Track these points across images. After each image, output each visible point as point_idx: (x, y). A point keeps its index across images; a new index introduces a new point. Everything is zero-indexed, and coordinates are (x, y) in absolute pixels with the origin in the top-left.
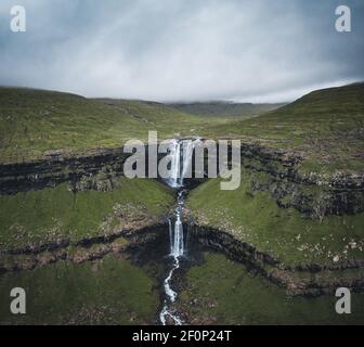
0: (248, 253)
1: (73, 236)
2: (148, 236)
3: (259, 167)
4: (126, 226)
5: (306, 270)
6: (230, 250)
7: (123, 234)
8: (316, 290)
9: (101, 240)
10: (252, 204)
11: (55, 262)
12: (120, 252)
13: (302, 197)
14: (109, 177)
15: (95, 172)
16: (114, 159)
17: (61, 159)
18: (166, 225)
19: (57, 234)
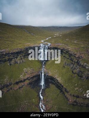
0: (61, 87)
1: (13, 81)
2: (35, 79)
3: (68, 57)
4: (28, 76)
5: (75, 97)
6: (57, 85)
7: (27, 79)
8: (76, 103)
9: (21, 81)
10: (64, 70)
11: (9, 91)
12: (27, 85)
13: (80, 71)
14: (21, 59)
15: (17, 58)
16: (23, 52)
17: (5, 54)
18: (40, 75)
19: (7, 81)
